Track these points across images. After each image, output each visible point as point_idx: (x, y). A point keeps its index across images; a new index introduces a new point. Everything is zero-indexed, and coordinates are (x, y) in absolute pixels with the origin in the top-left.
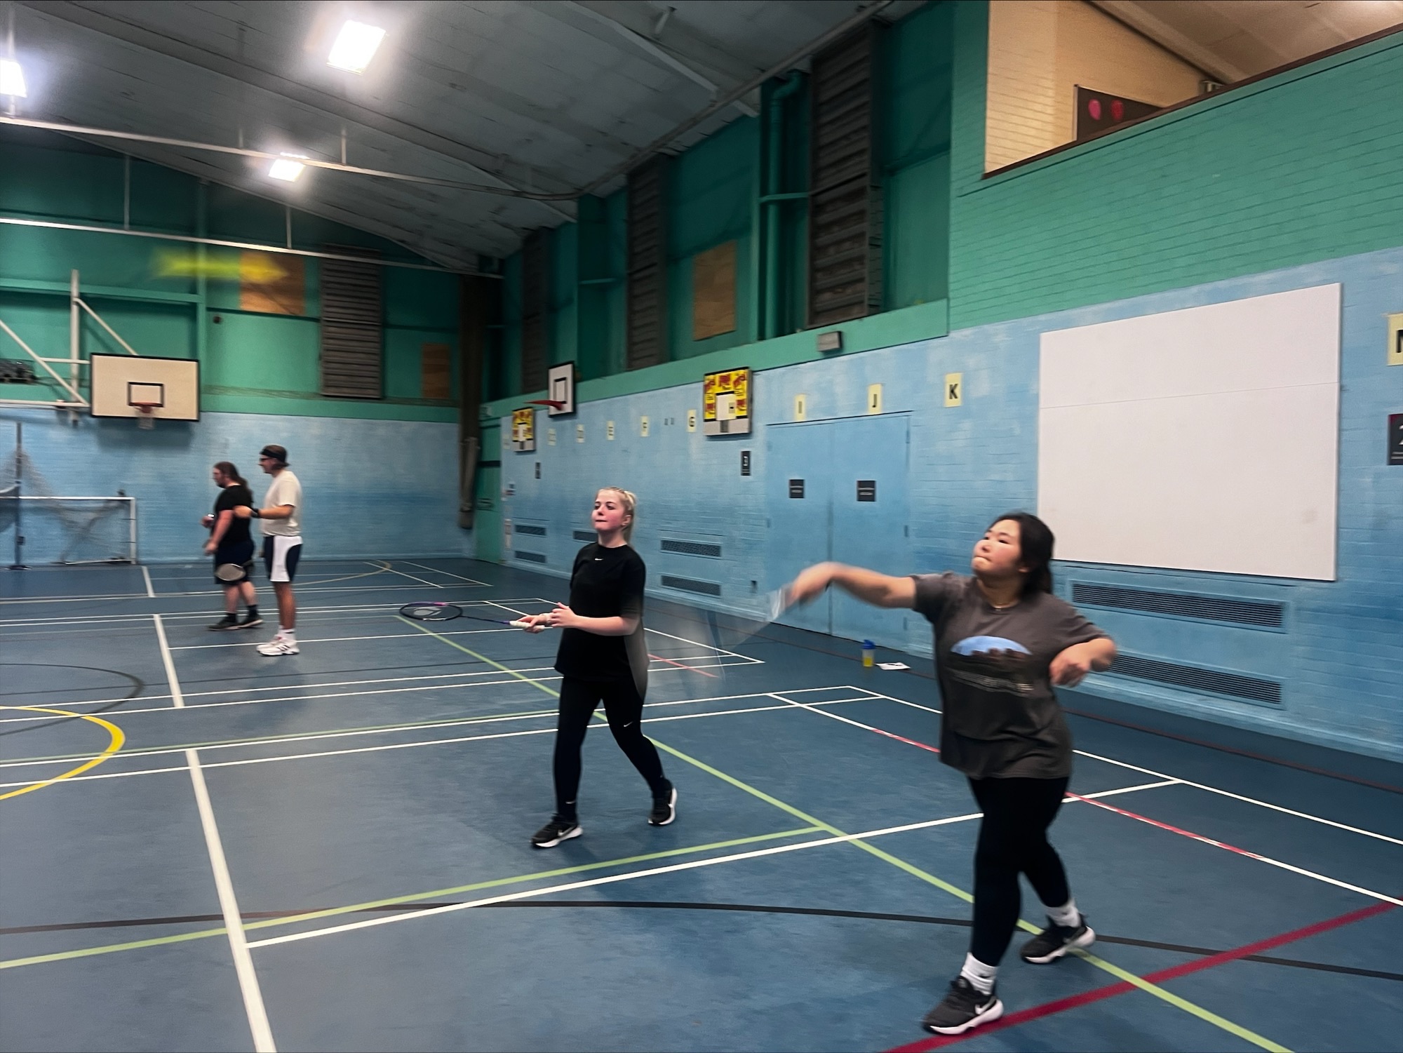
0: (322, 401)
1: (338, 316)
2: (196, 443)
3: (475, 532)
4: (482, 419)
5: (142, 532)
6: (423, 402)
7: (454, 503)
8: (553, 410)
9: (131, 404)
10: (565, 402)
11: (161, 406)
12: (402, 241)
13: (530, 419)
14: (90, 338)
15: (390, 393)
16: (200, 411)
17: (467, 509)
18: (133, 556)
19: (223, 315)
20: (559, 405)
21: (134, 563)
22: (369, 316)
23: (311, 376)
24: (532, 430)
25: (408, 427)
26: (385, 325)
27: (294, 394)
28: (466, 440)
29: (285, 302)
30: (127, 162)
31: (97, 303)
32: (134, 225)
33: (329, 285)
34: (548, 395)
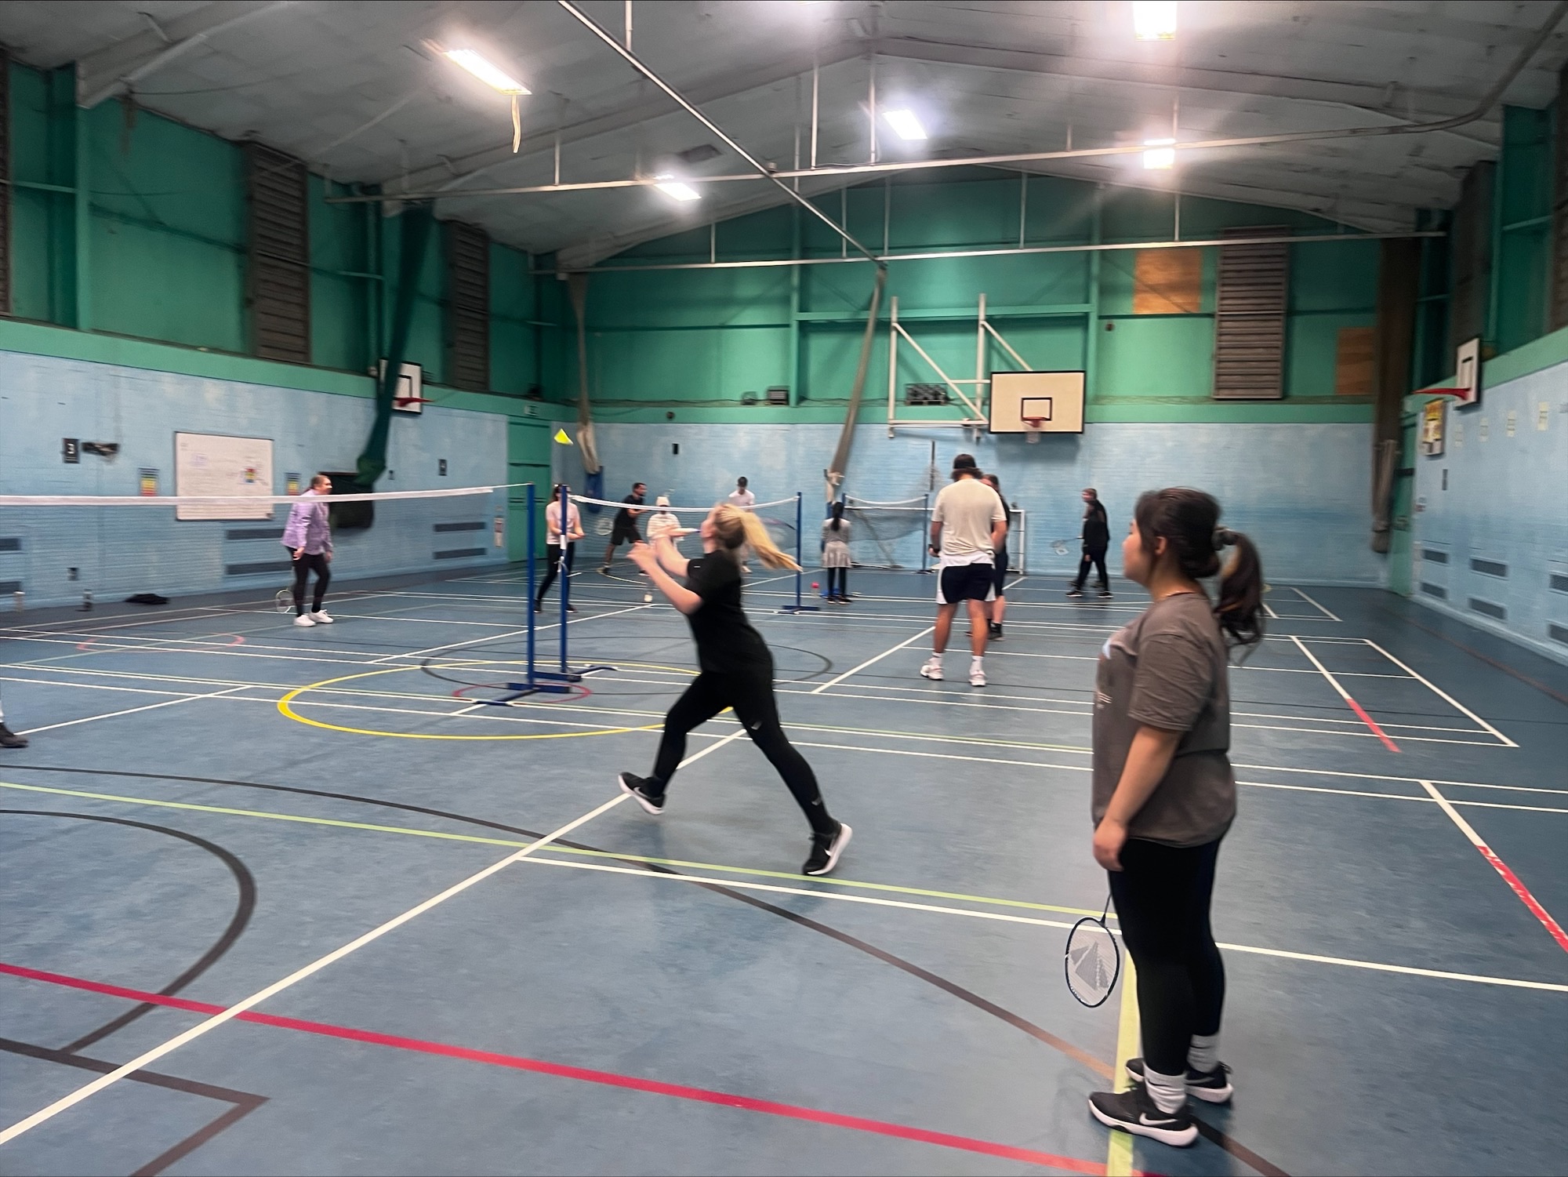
0: (1213, 406)
1: (1235, 308)
2: (1083, 455)
3: (1392, 557)
4: (1404, 416)
5: (1030, 544)
6: (1335, 400)
7: (1367, 522)
8: (1459, 402)
9: (1024, 419)
10: (1468, 390)
11: (1050, 420)
12: (1317, 210)
13: (1437, 415)
14: (995, 358)
15: (1295, 390)
16: (1084, 422)
17: (1381, 528)
18: (1021, 567)
19: (1115, 322)
20: (1462, 393)
21: (1021, 573)
22: (1272, 304)
23: (1204, 378)
24: (1442, 428)
25: (1313, 430)
26: (1291, 313)
27: (1183, 400)
28: (1381, 444)
29: (1179, 300)
30: (1024, 181)
31: (1000, 323)
32: (1028, 243)
33: (1226, 275)
34: (1455, 382)
